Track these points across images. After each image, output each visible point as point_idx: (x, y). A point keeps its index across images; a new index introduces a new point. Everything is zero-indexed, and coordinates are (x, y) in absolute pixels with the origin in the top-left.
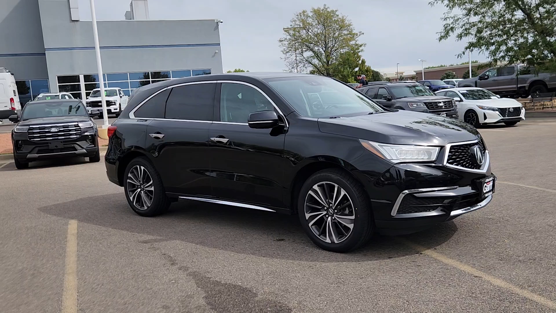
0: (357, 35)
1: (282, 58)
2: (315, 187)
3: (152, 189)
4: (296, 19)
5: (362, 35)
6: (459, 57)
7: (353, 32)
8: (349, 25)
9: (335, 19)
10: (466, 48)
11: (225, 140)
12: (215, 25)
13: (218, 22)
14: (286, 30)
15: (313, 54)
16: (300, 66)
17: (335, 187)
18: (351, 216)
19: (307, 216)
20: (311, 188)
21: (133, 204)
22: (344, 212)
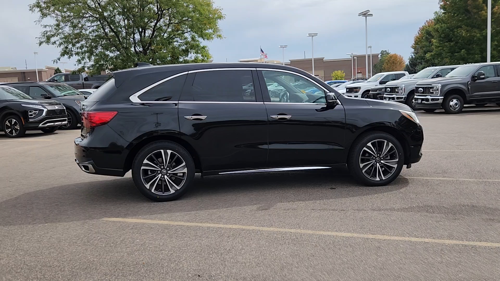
2: (370, 144)
3: (185, 171)
11: (288, 117)
17: (384, 142)
18: (395, 159)
19: (361, 165)
20: (365, 145)
21: (151, 191)
22: (386, 158)
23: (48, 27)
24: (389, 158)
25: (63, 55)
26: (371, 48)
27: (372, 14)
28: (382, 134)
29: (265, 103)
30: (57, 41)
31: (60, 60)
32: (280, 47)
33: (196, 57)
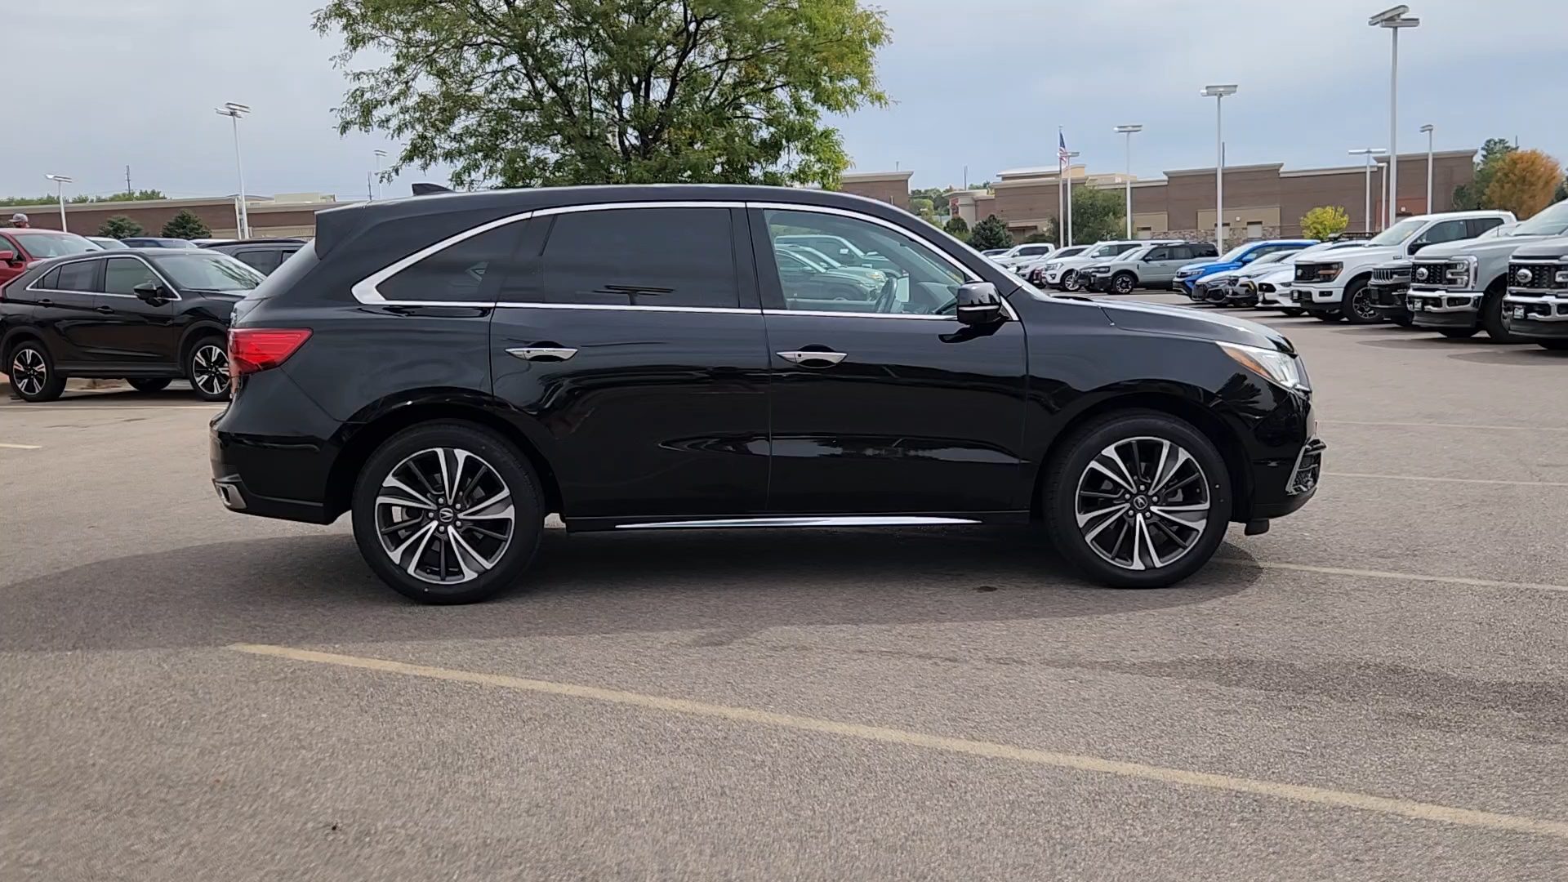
2: (1110, 452)
3: (509, 514)
11: (834, 357)
17: (1161, 445)
18: (1200, 503)
19: (1082, 519)
20: (1096, 454)
21: (406, 571)
22: (1170, 500)
24: (1180, 497)
25: (409, 158)
26: (1431, 130)
27: (1417, 20)
28: (1153, 421)
29: (765, 311)
30: (394, 116)
31: (400, 171)
32: (1116, 129)
33: (804, 163)
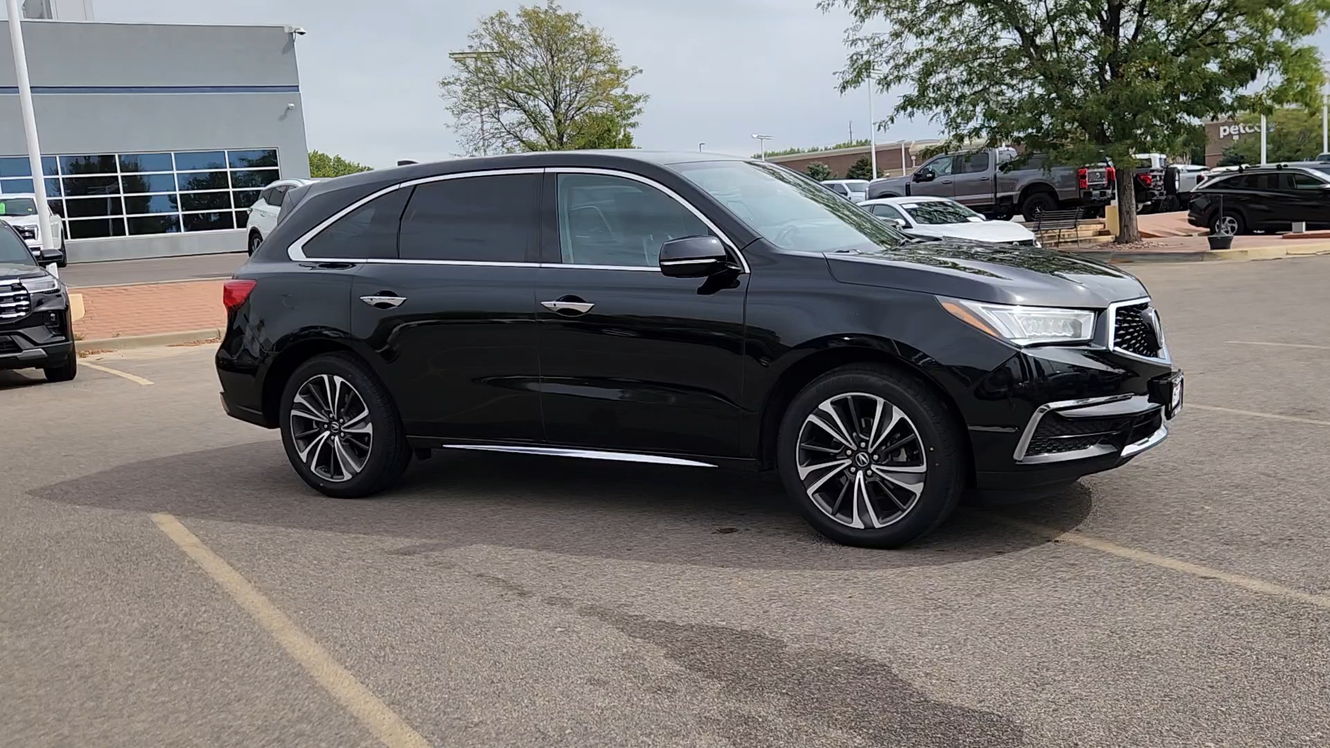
0: (626, 73)
1: (450, 124)
2: (826, 406)
3: (369, 429)
4: (483, 33)
5: (639, 74)
6: (882, 128)
7: (619, 68)
8: (611, 51)
9: (576, 34)
10: (897, 110)
11: (584, 307)
12: (287, 40)
13: (292, 34)
14: (460, 58)
15: (525, 117)
16: (494, 147)
17: (874, 402)
18: (918, 465)
19: (803, 472)
20: (813, 407)
21: (310, 468)
22: (888, 459)
23: (860, 43)
24: (903, 457)
28: (866, 377)
29: (543, 265)
